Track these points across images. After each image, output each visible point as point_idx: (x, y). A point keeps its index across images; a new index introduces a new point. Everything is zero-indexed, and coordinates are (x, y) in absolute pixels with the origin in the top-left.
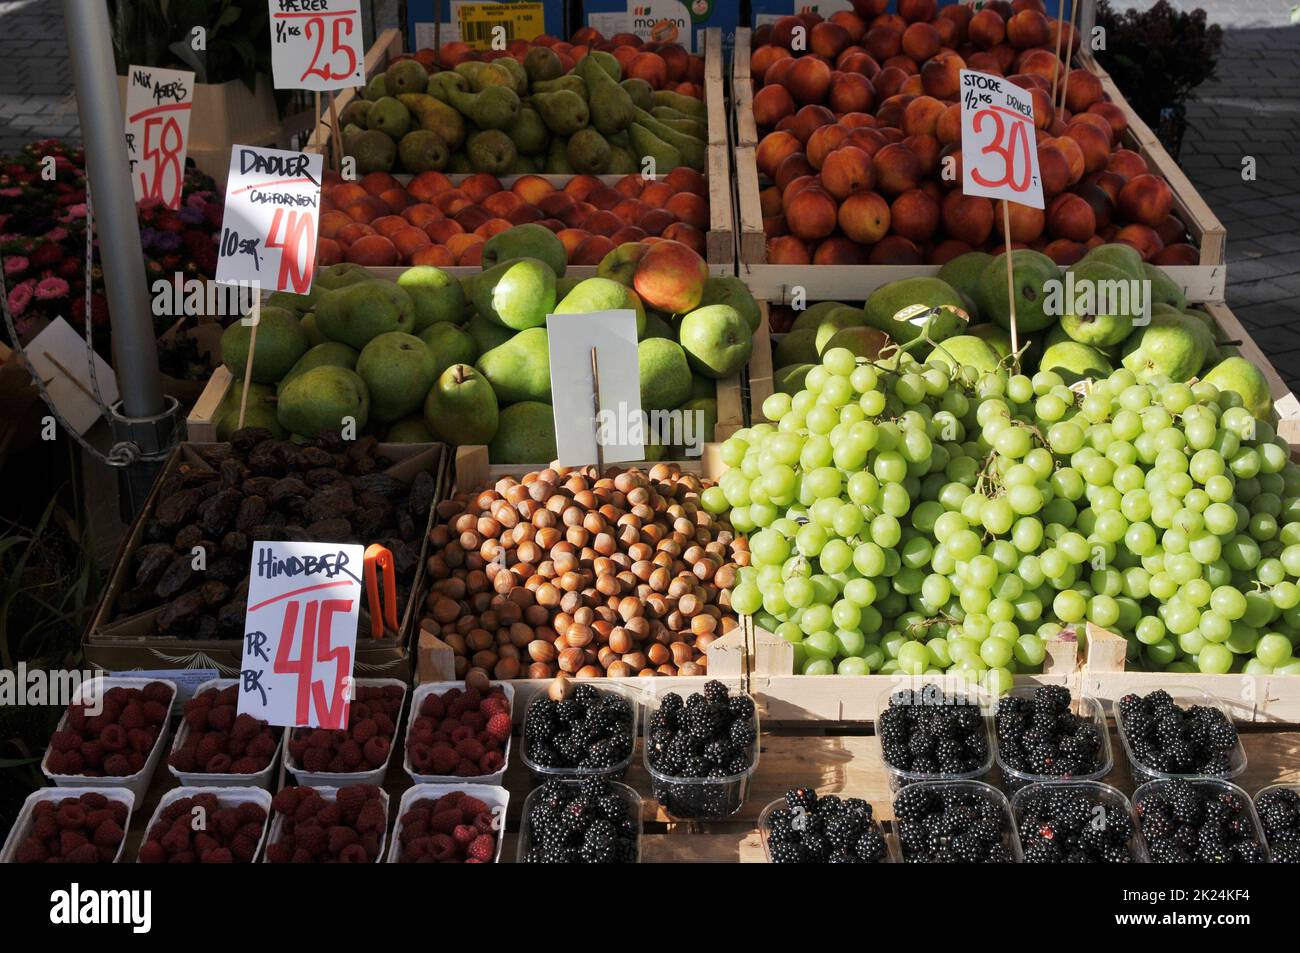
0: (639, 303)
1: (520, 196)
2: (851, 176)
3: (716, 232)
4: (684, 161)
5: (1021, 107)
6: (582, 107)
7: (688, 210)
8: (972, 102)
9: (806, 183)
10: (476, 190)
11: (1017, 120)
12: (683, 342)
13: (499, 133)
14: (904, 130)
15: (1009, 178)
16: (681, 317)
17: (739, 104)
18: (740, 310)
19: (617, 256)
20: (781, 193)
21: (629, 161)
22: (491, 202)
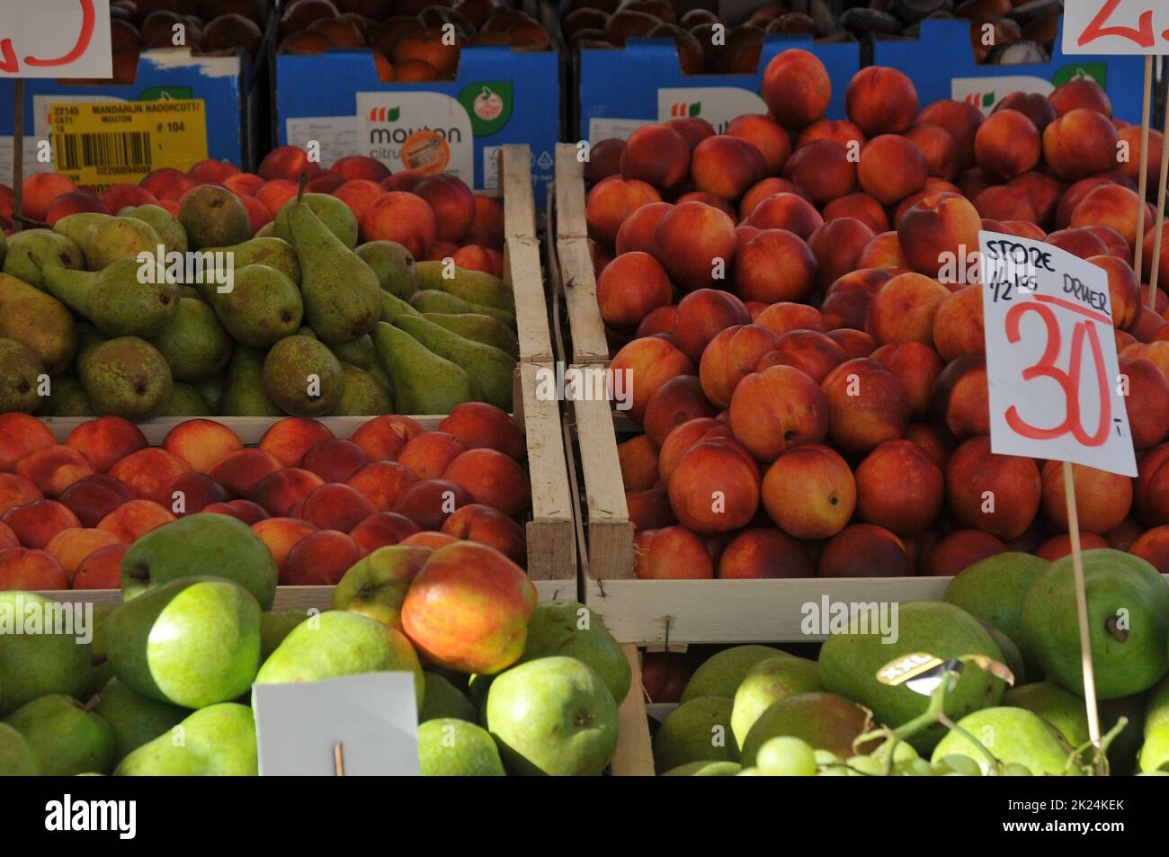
0: (412, 657)
1: (181, 458)
2: (783, 417)
3: (543, 523)
4: (475, 392)
5: (1088, 296)
6: (290, 296)
7: (487, 482)
8: (1003, 289)
9: (701, 431)
10: (100, 447)
11: (1083, 319)
12: (494, 725)
13: (139, 343)
14: (875, 332)
15: (1072, 423)
16: (486, 681)
17: (570, 285)
18: (594, 665)
19: (369, 572)
20: (656, 449)
21: (376, 391)
22: (126, 470)
